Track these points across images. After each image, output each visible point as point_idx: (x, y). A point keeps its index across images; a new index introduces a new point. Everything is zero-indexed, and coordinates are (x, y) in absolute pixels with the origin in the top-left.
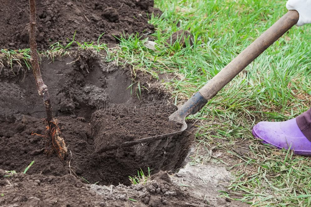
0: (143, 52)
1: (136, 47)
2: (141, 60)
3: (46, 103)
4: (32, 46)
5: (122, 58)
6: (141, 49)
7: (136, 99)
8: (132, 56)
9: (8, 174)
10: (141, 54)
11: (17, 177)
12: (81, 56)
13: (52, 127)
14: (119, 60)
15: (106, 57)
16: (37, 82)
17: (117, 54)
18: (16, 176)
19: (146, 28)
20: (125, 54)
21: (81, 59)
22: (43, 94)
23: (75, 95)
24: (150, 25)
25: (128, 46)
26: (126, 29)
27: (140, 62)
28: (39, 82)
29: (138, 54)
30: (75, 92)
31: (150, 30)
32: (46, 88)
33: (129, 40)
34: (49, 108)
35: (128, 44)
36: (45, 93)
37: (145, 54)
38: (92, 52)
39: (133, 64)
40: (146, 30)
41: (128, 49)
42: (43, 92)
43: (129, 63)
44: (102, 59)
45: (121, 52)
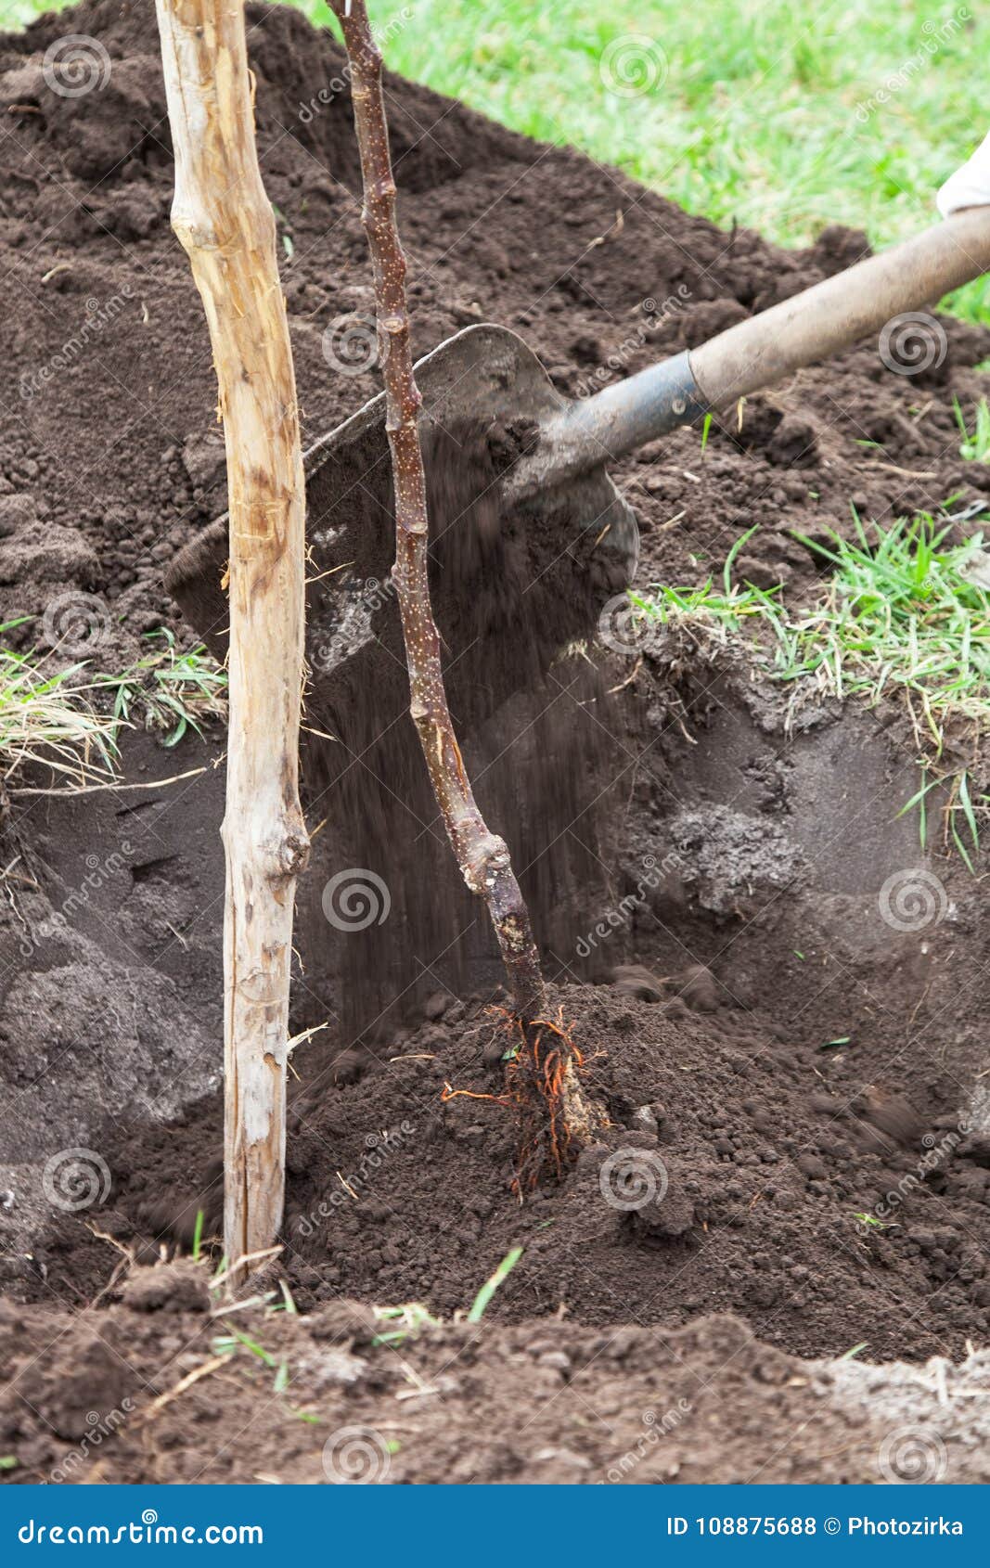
0: (962, 613)
1: (926, 588)
2: (959, 658)
3: (507, 929)
4: (417, 642)
5: (858, 657)
6: (950, 600)
7: (951, 863)
8: (912, 637)
9: (390, 1328)
10: (953, 625)
11: (442, 1344)
12: (651, 661)
13: (544, 1050)
14: (845, 667)
15: (773, 656)
16: (450, 825)
17: (831, 636)
18: (437, 1337)
19: (956, 484)
20: (871, 630)
21: (647, 672)
22: (490, 882)
23: (626, 864)
24: (979, 468)
25: (882, 586)
26: (859, 497)
27: (954, 672)
28: (467, 824)
29: (938, 624)
30: (625, 846)
31: (978, 493)
32: (498, 853)
33: (881, 554)
34: (521, 953)
35: (880, 579)
36: (499, 878)
37: (974, 624)
38: (701, 636)
39: (923, 681)
40: (960, 494)
41: (885, 606)
42: (487, 871)
43: (898, 677)
44: (756, 666)
45: (851, 624)
